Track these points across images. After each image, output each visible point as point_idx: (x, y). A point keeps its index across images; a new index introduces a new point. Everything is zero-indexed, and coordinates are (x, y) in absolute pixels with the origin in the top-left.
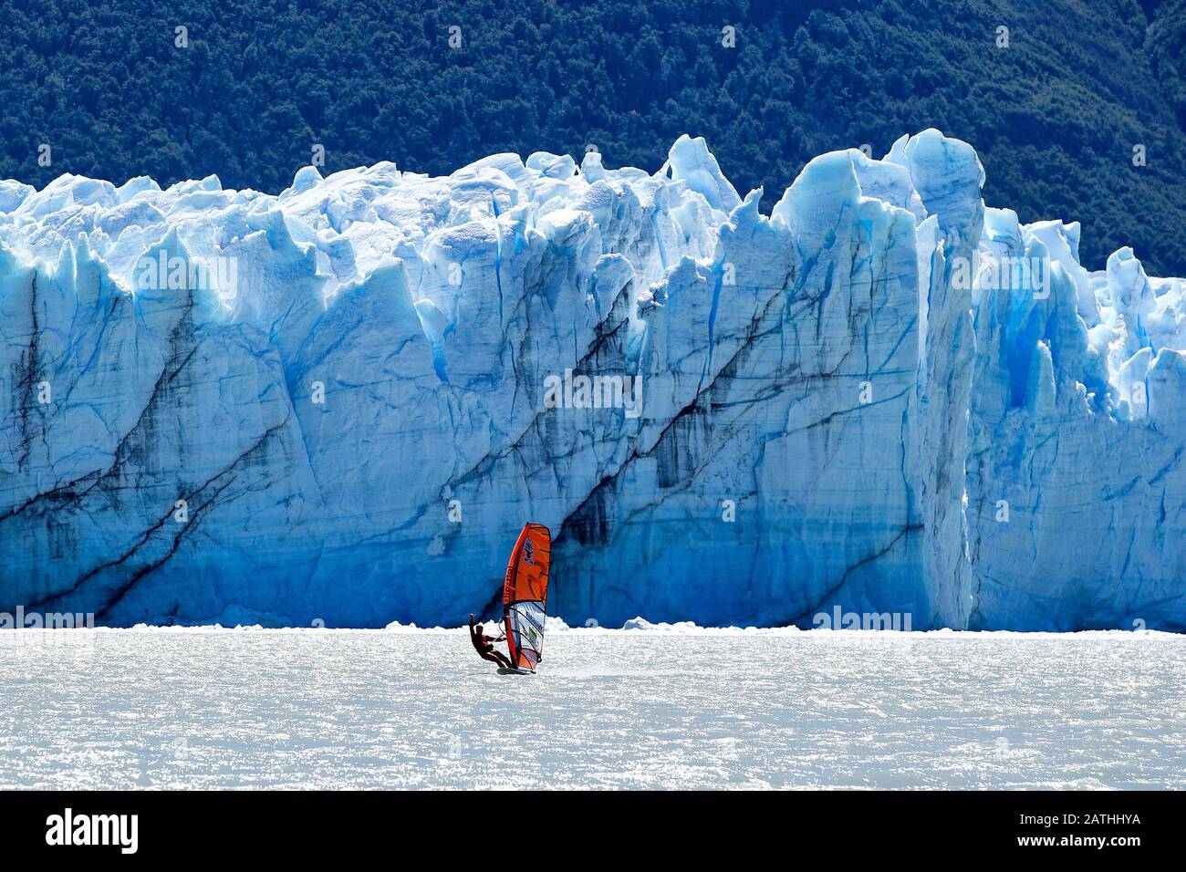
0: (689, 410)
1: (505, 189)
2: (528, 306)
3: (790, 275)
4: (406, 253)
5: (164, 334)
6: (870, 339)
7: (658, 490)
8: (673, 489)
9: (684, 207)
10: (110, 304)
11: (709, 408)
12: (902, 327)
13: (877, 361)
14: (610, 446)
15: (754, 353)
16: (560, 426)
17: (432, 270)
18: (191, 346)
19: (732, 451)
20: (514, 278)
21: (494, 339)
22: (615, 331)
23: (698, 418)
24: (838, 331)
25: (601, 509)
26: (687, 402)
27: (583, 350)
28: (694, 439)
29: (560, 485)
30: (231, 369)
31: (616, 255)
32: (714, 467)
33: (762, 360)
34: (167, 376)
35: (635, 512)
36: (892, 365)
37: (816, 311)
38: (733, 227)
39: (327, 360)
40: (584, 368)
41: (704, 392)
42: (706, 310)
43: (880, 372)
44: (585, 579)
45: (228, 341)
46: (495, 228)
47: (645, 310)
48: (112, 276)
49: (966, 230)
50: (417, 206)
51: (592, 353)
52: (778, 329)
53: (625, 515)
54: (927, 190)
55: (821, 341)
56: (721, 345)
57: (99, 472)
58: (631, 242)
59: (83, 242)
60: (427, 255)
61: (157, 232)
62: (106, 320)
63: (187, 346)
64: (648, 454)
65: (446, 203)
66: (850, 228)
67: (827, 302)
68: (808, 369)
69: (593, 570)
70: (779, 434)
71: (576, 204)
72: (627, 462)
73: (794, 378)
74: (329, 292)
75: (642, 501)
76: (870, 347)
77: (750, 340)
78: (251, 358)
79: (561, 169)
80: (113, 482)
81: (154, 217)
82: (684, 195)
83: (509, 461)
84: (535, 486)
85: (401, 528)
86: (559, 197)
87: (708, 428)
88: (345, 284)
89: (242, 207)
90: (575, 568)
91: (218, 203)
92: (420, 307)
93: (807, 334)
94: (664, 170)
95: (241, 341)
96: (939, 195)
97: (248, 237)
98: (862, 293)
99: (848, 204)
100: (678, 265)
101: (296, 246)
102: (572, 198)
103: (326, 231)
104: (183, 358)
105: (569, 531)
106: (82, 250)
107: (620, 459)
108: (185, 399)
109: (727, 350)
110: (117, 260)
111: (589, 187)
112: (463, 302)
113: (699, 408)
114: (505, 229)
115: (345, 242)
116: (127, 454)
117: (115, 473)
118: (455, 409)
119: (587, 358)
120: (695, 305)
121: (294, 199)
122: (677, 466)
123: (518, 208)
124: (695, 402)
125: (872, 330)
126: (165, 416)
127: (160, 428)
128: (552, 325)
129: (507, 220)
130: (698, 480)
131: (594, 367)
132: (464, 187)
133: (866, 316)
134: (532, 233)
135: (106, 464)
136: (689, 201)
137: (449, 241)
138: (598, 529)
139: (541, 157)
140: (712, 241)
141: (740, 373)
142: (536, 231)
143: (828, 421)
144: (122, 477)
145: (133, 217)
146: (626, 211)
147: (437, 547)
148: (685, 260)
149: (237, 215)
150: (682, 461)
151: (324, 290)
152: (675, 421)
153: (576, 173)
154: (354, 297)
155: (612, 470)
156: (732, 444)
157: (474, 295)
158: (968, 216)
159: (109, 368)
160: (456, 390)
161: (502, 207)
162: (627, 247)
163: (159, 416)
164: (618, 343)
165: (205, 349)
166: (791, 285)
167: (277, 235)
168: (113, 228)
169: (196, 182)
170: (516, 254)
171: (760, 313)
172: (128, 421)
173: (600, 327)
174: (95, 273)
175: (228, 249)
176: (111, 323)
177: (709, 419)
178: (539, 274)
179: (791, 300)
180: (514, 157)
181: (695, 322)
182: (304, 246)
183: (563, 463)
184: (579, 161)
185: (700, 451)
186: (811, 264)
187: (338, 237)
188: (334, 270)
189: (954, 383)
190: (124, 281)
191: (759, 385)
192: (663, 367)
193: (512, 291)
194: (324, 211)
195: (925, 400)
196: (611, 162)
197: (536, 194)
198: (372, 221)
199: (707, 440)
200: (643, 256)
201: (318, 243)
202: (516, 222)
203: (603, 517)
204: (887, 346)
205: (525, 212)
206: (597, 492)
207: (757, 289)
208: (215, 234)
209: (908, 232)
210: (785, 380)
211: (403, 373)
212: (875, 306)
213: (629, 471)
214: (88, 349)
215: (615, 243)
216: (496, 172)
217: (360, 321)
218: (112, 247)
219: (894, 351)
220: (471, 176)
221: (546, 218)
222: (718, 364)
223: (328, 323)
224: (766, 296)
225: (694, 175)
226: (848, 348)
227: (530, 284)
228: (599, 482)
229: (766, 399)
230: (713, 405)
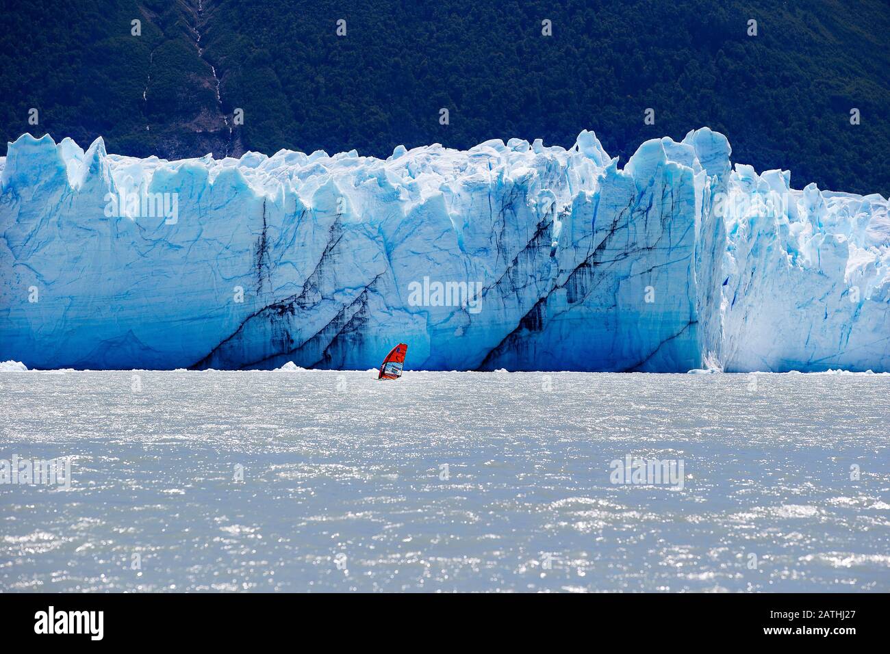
0: (582, 265)
1: (495, 157)
2: (504, 215)
3: (633, 199)
4: (445, 189)
5: (328, 228)
6: (672, 230)
7: (567, 303)
8: (573, 304)
9: (582, 166)
10: (301, 214)
11: (592, 264)
12: (687, 225)
13: (675, 241)
14: (543, 283)
15: (614, 238)
16: (519, 273)
17: (458, 197)
18: (340, 234)
19: (604, 284)
20: (497, 201)
21: (487, 231)
22: (547, 227)
23: (587, 269)
24: (656, 227)
25: (539, 313)
26: (582, 261)
27: (531, 236)
28: (585, 279)
29: (519, 302)
30: (359, 246)
31: (547, 190)
32: (595, 293)
33: (618, 241)
34: (329, 249)
35: (556, 315)
36: (682, 243)
37: (645, 217)
38: (604, 176)
39: (405, 241)
40: (531, 245)
41: (590, 257)
42: (591, 217)
43: (677, 247)
44: (531, 347)
45: (358, 232)
46: (489, 177)
47: (561, 216)
48: (301, 200)
49: (722, 177)
50: (452, 166)
51: (535, 238)
52: (626, 226)
53: (551, 316)
54: (703, 157)
55: (647, 231)
56: (598, 234)
57: (295, 295)
58: (555, 183)
59: (288, 183)
60: (455, 189)
61: (324, 179)
62: (299, 222)
63: (337, 234)
64: (562, 287)
65: (466, 164)
66: (662, 176)
67: (650, 212)
68: (641, 246)
69: (535, 343)
70: (627, 277)
71: (529, 165)
72: (552, 291)
73: (634, 249)
74: (407, 208)
75: (559, 309)
76: (671, 234)
77: (613, 231)
78: (370, 240)
79: (522, 147)
80: (302, 300)
81: (323, 171)
82: (583, 159)
83: (494, 291)
84: (507, 302)
85: (441, 323)
86: (520, 161)
87: (592, 274)
88: (415, 204)
89: (366, 167)
90: (527, 342)
91: (355, 163)
92: (451, 215)
93: (640, 228)
94: (575, 147)
95: (365, 232)
96: (708, 159)
97: (368, 181)
98: (668, 208)
99: (661, 164)
100: (577, 194)
101: (391, 186)
102: (528, 161)
103: (407, 178)
104: (336, 241)
105: (523, 324)
106: (287, 187)
107: (548, 289)
108: (337, 260)
109: (602, 236)
110: (305, 192)
111: (535, 155)
112: (472, 213)
113: (587, 265)
114: (493, 177)
115: (415, 184)
116: (309, 287)
117: (303, 296)
118: (468, 265)
119: (533, 240)
120: (585, 214)
121: (393, 162)
122: (576, 293)
123: (501, 167)
124: (586, 261)
125: (672, 227)
126: (327, 269)
127: (325, 274)
128: (515, 224)
129: (494, 173)
130: (587, 299)
131: (536, 244)
132: (475, 156)
133: (670, 219)
134: (506, 179)
135: (299, 292)
136: (584, 162)
137: (466, 183)
138: (538, 323)
139: (514, 141)
140: (595, 182)
141: (607, 248)
142: (509, 178)
143: (650, 270)
144: (306, 298)
145: (313, 171)
146: (553, 168)
147: (459, 332)
148: (581, 192)
149: (363, 170)
150: (579, 290)
151: (405, 206)
152: (576, 271)
153: (530, 149)
154: (419, 210)
155: (544, 295)
156: (604, 281)
157: (478, 209)
158: (723, 170)
159: (300, 245)
160: (469, 255)
161: (492, 166)
162: (553, 186)
163: (324, 268)
164: (548, 233)
165: (346, 236)
166: (633, 204)
167: (382, 181)
168: (303, 176)
169: (346, 153)
170: (499, 189)
171: (617, 219)
172: (309, 272)
173: (539, 225)
174: (293, 198)
175: (359, 187)
176: (301, 223)
177: (592, 269)
178: (509, 198)
179: (633, 211)
180: (499, 141)
181: (586, 222)
182: (395, 185)
183: (521, 291)
184: (531, 143)
185: (588, 285)
186: (642, 193)
187: (413, 181)
188: (410, 197)
189: (716, 251)
190: (308, 203)
191: (617, 253)
192: (570, 244)
193: (496, 207)
194: (407, 168)
195: (700, 260)
196: (547, 144)
197: (510, 160)
198: (430, 173)
199: (591, 280)
200: (561, 190)
201: (402, 184)
202: (499, 174)
203: (540, 317)
204: (680, 234)
205: (503, 169)
206: (537, 305)
207: (616, 206)
208: (352, 180)
209: (690, 178)
210: (630, 250)
211: (442, 247)
212: (674, 215)
213: (553, 295)
214: (291, 235)
215: (547, 184)
216: (491, 148)
217: (422, 222)
218: (302, 185)
219: (683, 237)
220: (478, 151)
221: (514, 171)
222: (596, 244)
223: (406, 223)
224: (620, 209)
225: (589, 150)
226: (660, 235)
227: (505, 204)
228: (538, 300)
229: (620, 260)
230: (594, 263)
